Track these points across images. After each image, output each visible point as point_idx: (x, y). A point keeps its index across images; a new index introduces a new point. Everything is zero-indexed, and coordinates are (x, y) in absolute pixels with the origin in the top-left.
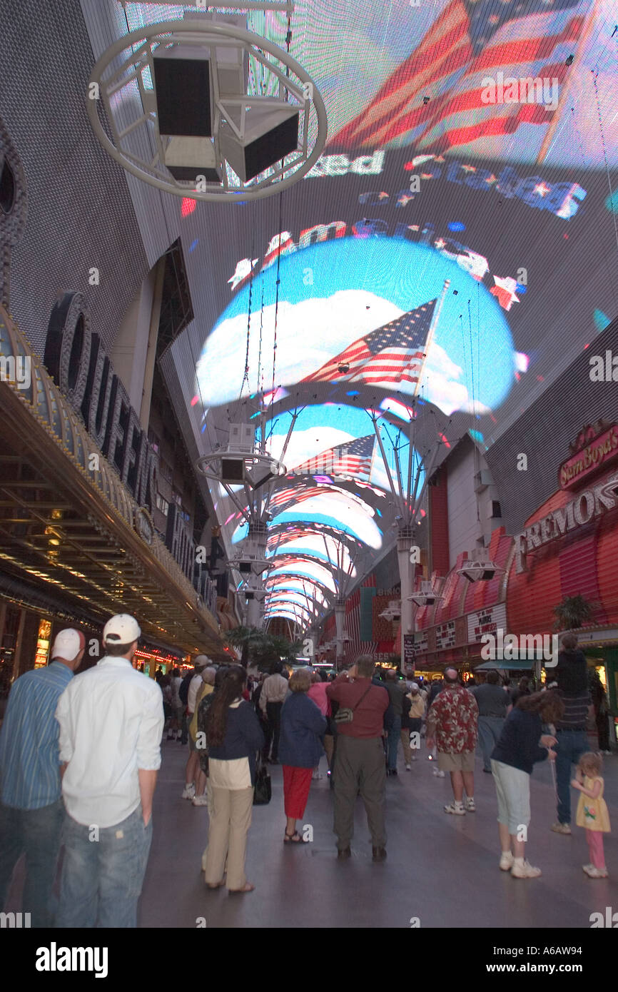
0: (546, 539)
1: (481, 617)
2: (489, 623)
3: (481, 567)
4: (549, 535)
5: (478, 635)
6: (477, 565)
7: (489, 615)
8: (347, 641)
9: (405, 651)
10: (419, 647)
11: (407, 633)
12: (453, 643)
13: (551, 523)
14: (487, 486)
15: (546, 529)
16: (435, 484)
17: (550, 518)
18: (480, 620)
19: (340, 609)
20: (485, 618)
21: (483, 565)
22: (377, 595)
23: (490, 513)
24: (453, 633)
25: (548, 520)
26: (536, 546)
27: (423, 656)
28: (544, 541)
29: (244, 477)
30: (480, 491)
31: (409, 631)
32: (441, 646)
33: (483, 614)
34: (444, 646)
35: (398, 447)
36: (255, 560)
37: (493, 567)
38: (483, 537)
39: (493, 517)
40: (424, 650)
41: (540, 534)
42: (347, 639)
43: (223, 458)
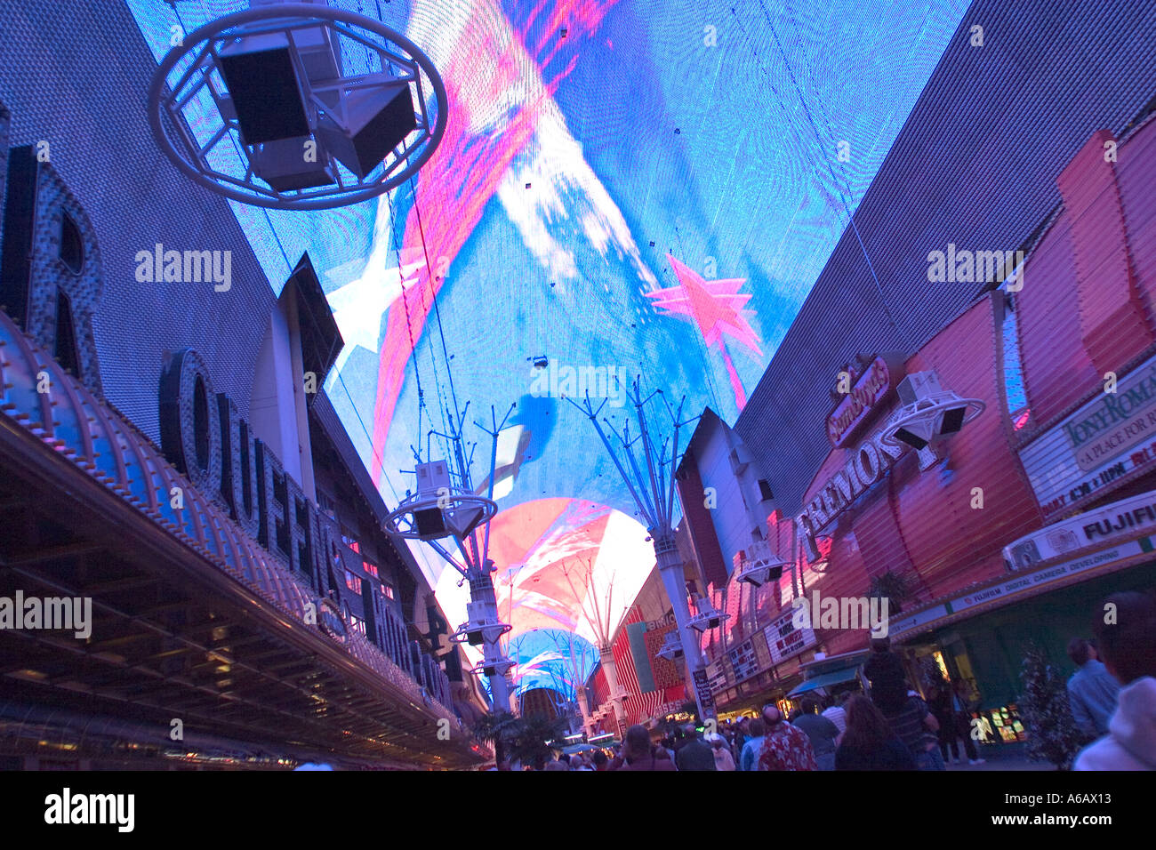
0: (833, 512)
1: (781, 626)
2: (792, 632)
3: (765, 566)
4: (834, 506)
5: (782, 650)
6: (759, 564)
7: (788, 622)
8: (625, 698)
9: (699, 693)
10: (715, 684)
11: (695, 670)
12: (756, 668)
13: (833, 491)
14: (747, 465)
15: (829, 501)
16: (684, 477)
17: (830, 485)
18: (780, 630)
19: (608, 659)
20: (786, 626)
21: (766, 562)
22: (648, 630)
23: (759, 497)
24: (752, 656)
25: (828, 489)
26: (823, 523)
27: (722, 693)
28: (831, 516)
29: (446, 527)
30: (740, 473)
31: (698, 667)
32: (742, 676)
33: (782, 622)
34: (745, 675)
35: (629, 442)
36: (486, 625)
37: (779, 562)
38: (758, 528)
39: (764, 500)
40: (722, 686)
41: (824, 508)
42: (625, 695)
43: (415, 510)
